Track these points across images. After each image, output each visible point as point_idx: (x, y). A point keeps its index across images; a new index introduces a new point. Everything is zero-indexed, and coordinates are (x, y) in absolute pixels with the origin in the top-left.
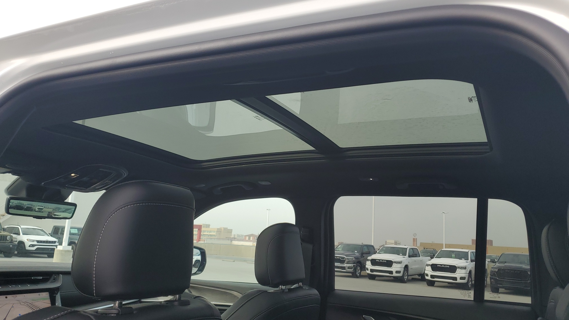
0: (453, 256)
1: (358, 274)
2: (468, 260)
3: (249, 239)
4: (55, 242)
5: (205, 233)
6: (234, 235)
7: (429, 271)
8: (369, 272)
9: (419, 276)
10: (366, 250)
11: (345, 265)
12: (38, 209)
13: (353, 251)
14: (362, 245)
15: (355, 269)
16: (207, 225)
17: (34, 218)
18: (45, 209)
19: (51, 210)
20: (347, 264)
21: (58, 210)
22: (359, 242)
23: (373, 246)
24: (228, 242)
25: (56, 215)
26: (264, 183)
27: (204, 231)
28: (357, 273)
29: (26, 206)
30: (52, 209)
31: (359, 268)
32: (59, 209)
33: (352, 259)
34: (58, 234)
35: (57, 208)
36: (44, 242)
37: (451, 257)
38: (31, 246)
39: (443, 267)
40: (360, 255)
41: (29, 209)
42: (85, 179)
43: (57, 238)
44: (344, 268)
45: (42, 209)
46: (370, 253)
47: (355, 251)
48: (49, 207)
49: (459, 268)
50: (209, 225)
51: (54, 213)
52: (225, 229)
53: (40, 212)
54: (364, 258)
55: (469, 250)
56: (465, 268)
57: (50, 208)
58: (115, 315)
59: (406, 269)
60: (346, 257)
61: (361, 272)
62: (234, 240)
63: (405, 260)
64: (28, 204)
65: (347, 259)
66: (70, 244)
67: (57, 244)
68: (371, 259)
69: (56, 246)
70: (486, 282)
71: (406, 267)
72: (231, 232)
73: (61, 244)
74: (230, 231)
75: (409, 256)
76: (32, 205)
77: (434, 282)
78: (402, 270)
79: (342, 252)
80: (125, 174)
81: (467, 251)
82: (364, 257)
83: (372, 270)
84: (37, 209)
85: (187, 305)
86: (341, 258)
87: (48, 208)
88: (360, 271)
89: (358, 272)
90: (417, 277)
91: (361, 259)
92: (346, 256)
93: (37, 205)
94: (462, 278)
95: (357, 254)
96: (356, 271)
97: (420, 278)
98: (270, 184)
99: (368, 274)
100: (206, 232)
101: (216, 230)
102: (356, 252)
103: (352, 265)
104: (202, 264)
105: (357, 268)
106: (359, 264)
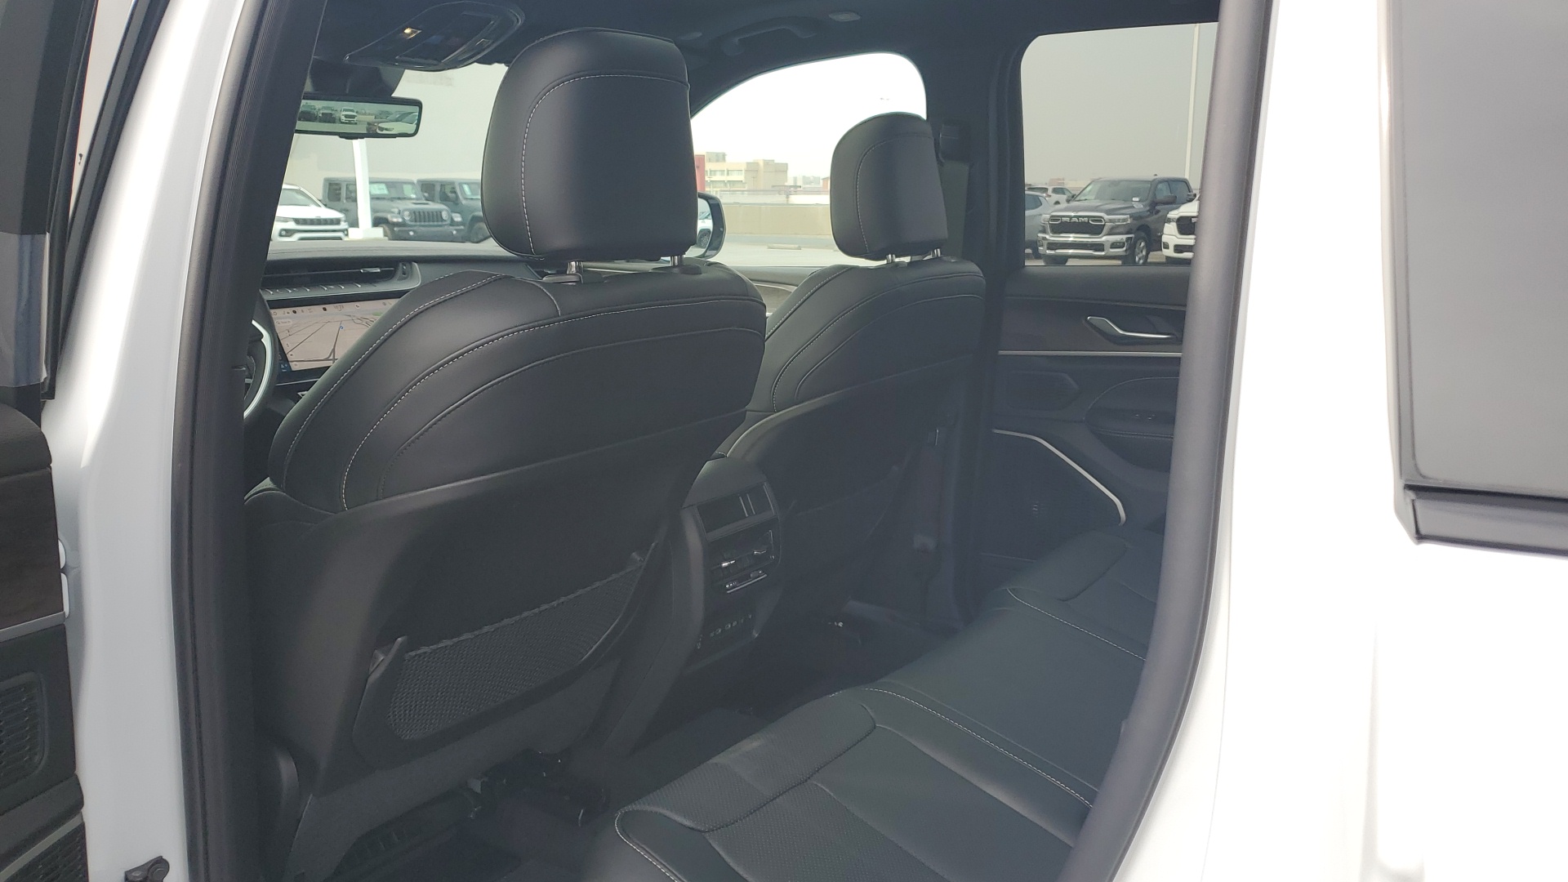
1: (1140, 259)
4: (338, 222)
5: (714, 178)
6: (795, 179)
8: (1170, 252)
10: (1164, 193)
11: (1104, 238)
12: (346, 116)
13: (1128, 199)
14: (1154, 180)
15: (1132, 246)
16: (717, 155)
17: (341, 137)
18: (359, 117)
19: (371, 118)
20: (1109, 234)
21: (384, 116)
22: (1148, 175)
23: (1185, 182)
24: (779, 199)
25: (382, 129)
26: (843, 17)
27: (711, 171)
28: (1137, 259)
29: (321, 112)
30: (372, 115)
31: (1143, 244)
32: (388, 113)
33: (1124, 220)
34: (339, 200)
35: (382, 112)
36: (312, 222)
38: (284, 233)
40: (1148, 208)
41: (329, 118)
42: (435, 39)
43: (341, 211)
44: (1099, 247)
45: (353, 117)
46: (1177, 202)
47: (1134, 199)
48: (366, 112)
50: (724, 155)
51: (380, 125)
52: (768, 163)
53: (350, 123)
54: (1160, 214)
57: (369, 114)
58: (574, 284)
60: (1106, 217)
61: (1148, 254)
62: (796, 193)
64: (324, 108)
65: (1110, 221)
66: (377, 222)
67: (343, 225)
68: (1177, 216)
69: (345, 231)
72: (786, 171)
73: (354, 223)
74: (782, 169)
76: (333, 110)
79: (1097, 203)
80: (518, 19)
82: (1158, 212)
83: (1179, 248)
84: (343, 118)
85: (695, 274)
86: (1092, 221)
87: (365, 114)
88: (1144, 253)
89: (1140, 255)
91: (1149, 219)
92: (1109, 212)
93: (342, 109)
95: (1138, 205)
96: (1134, 251)
98: (858, 18)
99: (1167, 257)
100: (718, 173)
101: (744, 167)
102: (1137, 199)
103: (1124, 237)
104: (716, 238)
105: (1139, 242)
106: (1143, 234)
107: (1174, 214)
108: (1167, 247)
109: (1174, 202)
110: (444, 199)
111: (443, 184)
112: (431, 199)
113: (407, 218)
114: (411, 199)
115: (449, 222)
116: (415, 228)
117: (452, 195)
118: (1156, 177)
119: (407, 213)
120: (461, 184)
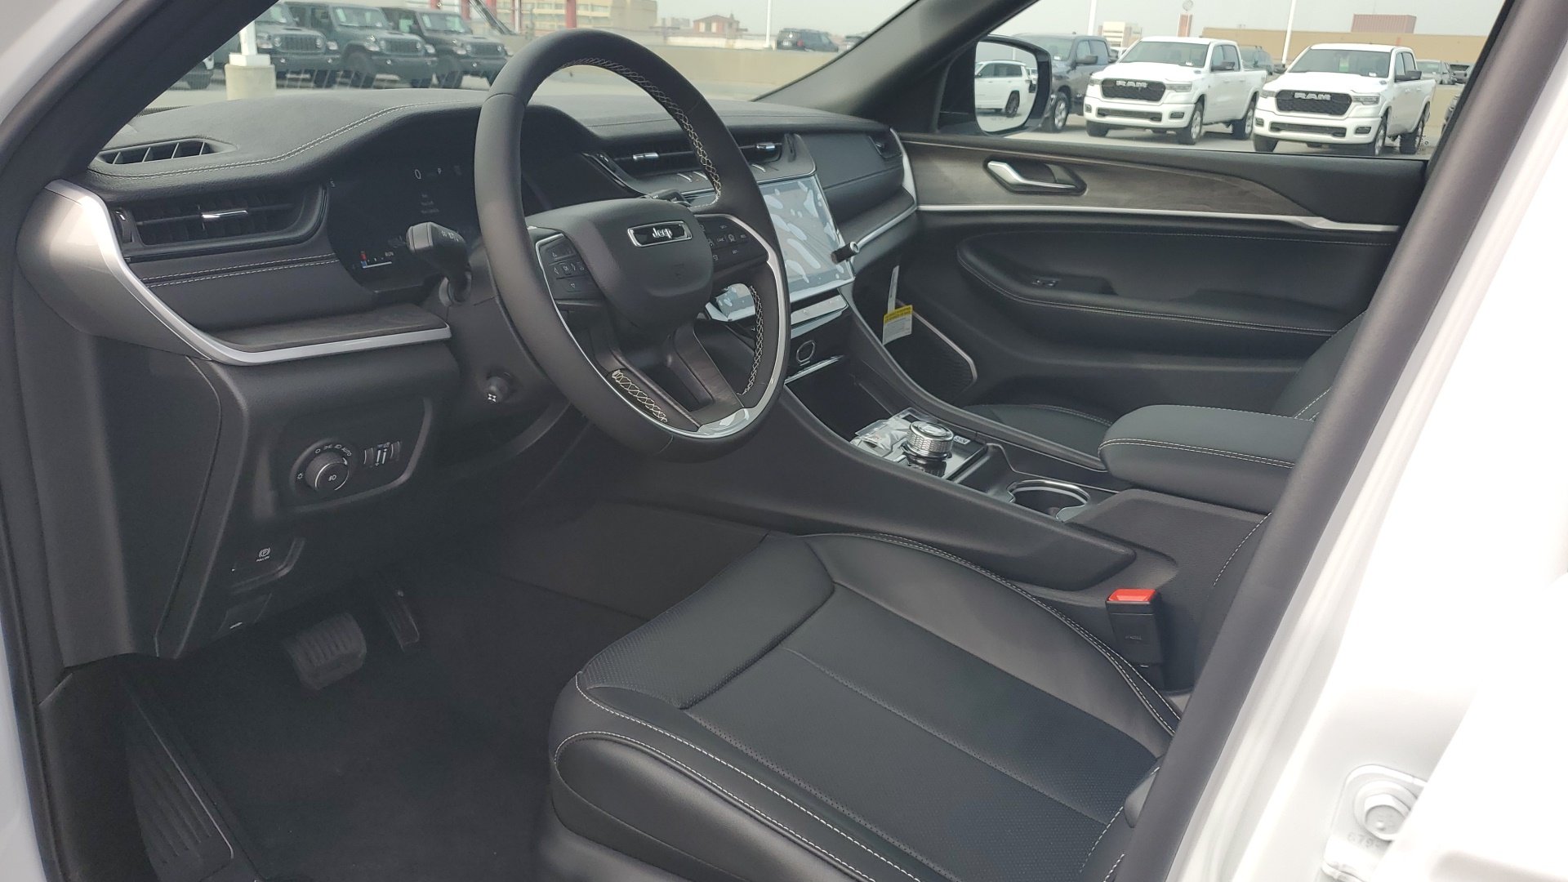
0: (1342, 65)
1: (1058, 122)
2: (1387, 76)
3: (709, 28)
6: (664, 20)
7: (1267, 111)
8: (1092, 116)
9: (1228, 126)
10: (1084, 53)
14: (1072, 39)
22: (1067, 33)
23: (1104, 41)
27: (578, 5)
31: (1062, 105)
37: (1337, 70)
39: (1312, 100)
40: (1069, 68)
46: (1099, 62)
47: (1052, 58)
49: (1358, 100)
54: (1080, 75)
55: (1392, 47)
56: (1375, 100)
59: (1200, 106)
61: (1068, 116)
62: (675, 35)
63: (1198, 78)
68: (1100, 78)
70: (1418, 140)
71: (1201, 100)
72: (652, 11)
75: (1213, 69)
77: (1277, 140)
78: (1189, 109)
81: (1386, 49)
82: (1079, 73)
83: (1102, 112)
88: (1064, 116)
89: (1060, 117)
90: (1221, 128)
91: (1069, 80)
94: (1360, 130)
95: (1057, 64)
97: (1230, 130)
99: (1089, 122)
102: (1055, 59)
105: (1059, 104)
106: (1064, 95)
107: (1099, 76)
108: (1089, 109)
109: (1093, 62)
110: (316, 24)
111: (314, 8)
112: (301, 24)
113: (278, 45)
114: (281, 24)
115: (323, 50)
116: (286, 56)
117: (324, 21)
118: (1074, 35)
119: (277, 39)
120: (335, 8)
